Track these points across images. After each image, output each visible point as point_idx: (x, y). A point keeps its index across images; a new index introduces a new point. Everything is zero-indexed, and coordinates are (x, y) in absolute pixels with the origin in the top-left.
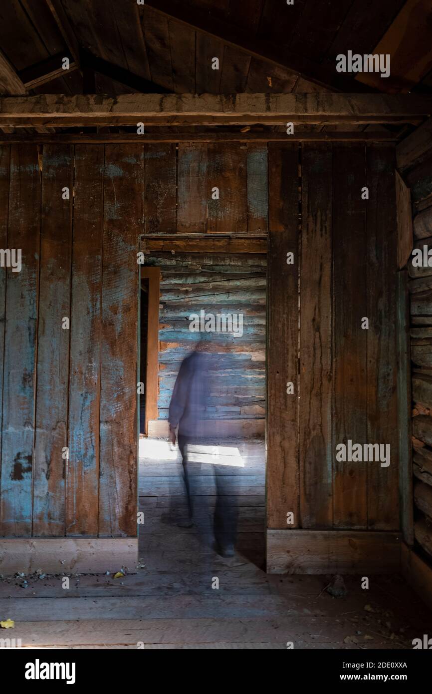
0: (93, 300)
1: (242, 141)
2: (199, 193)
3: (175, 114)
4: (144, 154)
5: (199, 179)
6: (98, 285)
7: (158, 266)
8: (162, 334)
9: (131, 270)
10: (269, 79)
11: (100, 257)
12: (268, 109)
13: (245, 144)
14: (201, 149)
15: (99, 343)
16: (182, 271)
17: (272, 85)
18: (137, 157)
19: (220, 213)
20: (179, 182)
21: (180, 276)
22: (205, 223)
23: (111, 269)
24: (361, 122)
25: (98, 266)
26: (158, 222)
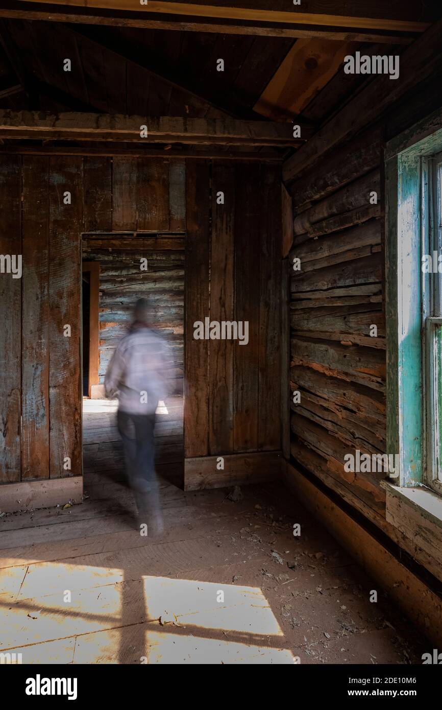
0: (42, 288)
1: (165, 157)
2: (130, 198)
3: (110, 131)
4: (84, 165)
5: (130, 187)
6: (45, 275)
7: (99, 261)
8: (102, 316)
9: (74, 263)
10: (187, 107)
11: (47, 251)
12: (186, 130)
13: (167, 159)
14: (132, 162)
15: (47, 323)
16: (118, 265)
17: (189, 112)
18: (78, 167)
19: (147, 215)
20: (113, 189)
21: (116, 269)
22: (136, 223)
23: (57, 261)
24: (257, 144)
25: (45, 259)
26: (96, 222)
